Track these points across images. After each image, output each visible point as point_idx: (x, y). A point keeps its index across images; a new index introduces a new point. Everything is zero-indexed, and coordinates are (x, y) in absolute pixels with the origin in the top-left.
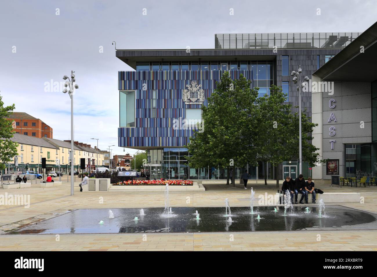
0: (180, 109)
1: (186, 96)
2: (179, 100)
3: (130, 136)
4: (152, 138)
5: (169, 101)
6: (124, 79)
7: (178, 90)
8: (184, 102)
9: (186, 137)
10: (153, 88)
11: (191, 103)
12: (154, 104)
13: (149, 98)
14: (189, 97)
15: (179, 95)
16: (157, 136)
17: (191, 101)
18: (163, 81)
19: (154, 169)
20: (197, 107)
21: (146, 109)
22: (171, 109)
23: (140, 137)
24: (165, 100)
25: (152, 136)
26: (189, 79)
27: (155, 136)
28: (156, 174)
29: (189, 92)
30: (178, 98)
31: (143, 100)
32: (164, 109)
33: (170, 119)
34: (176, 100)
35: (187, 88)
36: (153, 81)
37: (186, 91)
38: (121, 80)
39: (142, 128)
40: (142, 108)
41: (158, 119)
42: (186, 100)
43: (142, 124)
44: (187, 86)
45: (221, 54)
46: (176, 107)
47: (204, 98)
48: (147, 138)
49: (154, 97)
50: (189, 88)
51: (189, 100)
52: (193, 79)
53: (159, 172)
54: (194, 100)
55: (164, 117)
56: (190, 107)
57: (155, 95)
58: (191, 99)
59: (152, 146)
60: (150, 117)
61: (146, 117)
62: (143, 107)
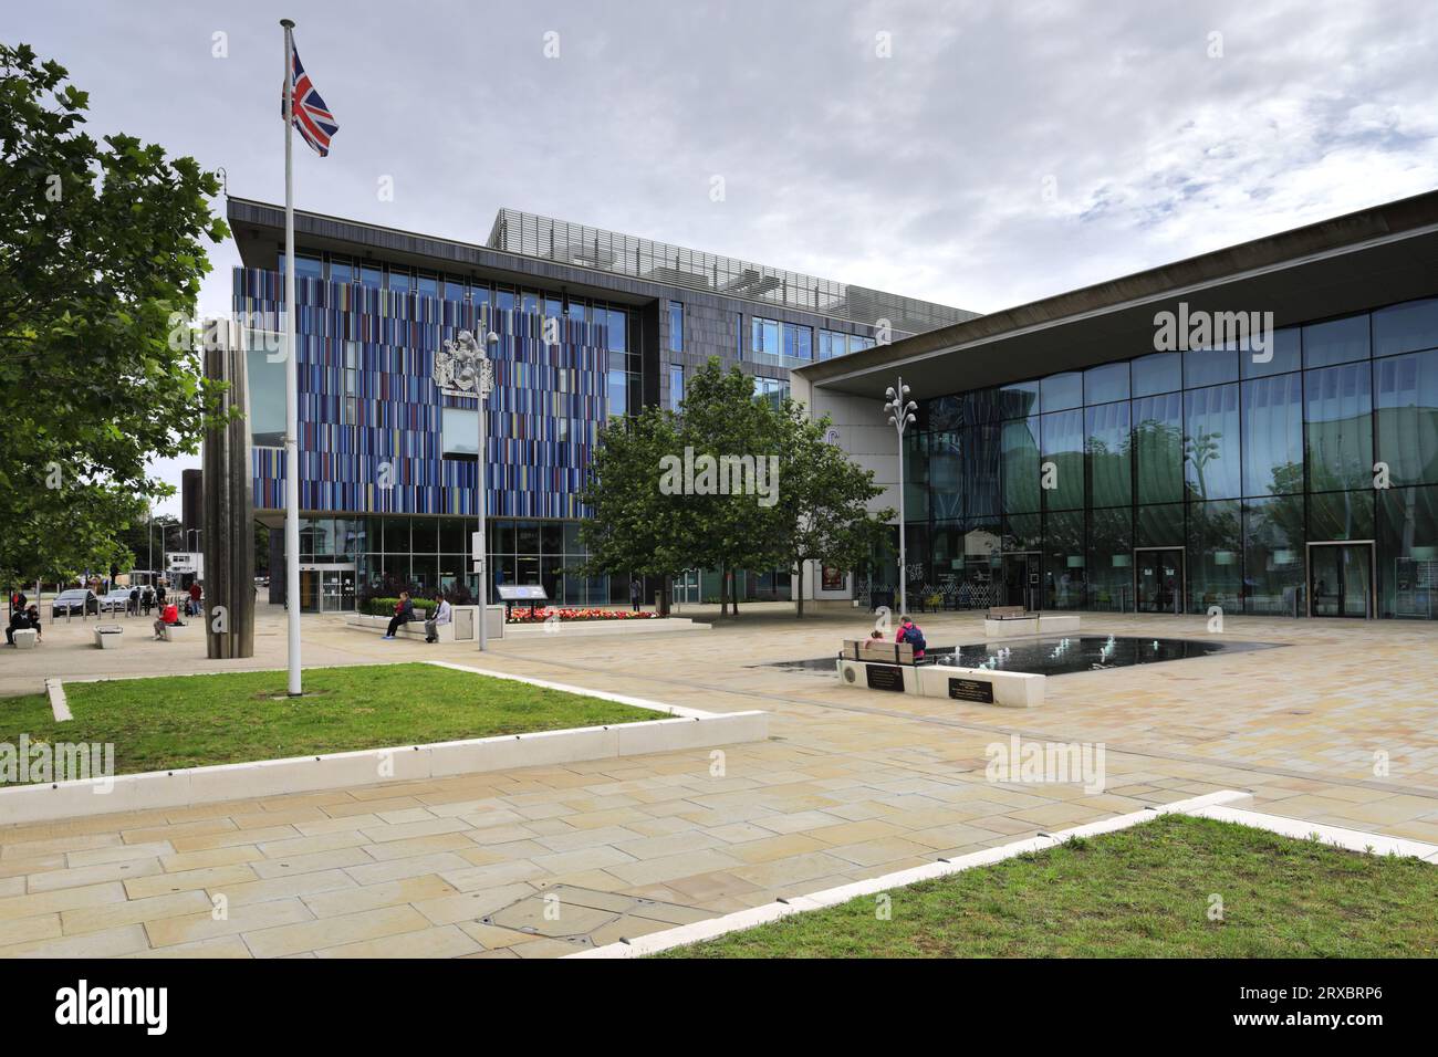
0: (425, 406)
1: (443, 371)
2: (425, 379)
3: (274, 476)
4: (344, 484)
5: (396, 379)
6: (252, 294)
7: (421, 351)
8: (437, 390)
9: (444, 489)
10: (347, 337)
11: (457, 393)
12: (351, 384)
13: (335, 365)
14: (451, 376)
15: (423, 369)
16: (358, 481)
17: (457, 388)
18: (377, 318)
19: (334, 580)
20: (472, 405)
21: (324, 398)
22: (401, 404)
23: (306, 482)
24: (383, 374)
25: (345, 479)
26: (452, 325)
27: (354, 480)
28: (340, 595)
29: (452, 361)
30: (421, 375)
31: (317, 368)
32: (379, 403)
33: (397, 433)
34: (414, 380)
35: (445, 349)
36: (347, 314)
37: (442, 356)
38: (243, 294)
39: (314, 454)
40: (313, 391)
41: (362, 429)
42: (443, 382)
43: (313, 442)
44: (448, 342)
45: (535, 271)
46: (414, 399)
47: (492, 384)
48: (329, 484)
49: (351, 363)
50: (452, 351)
51: (453, 383)
52: (463, 326)
53: (347, 589)
54: (465, 385)
55: (379, 426)
56: (453, 402)
57: (352, 355)
58: (458, 381)
59: (344, 508)
60: (338, 422)
61: (324, 420)
62: (317, 390)
